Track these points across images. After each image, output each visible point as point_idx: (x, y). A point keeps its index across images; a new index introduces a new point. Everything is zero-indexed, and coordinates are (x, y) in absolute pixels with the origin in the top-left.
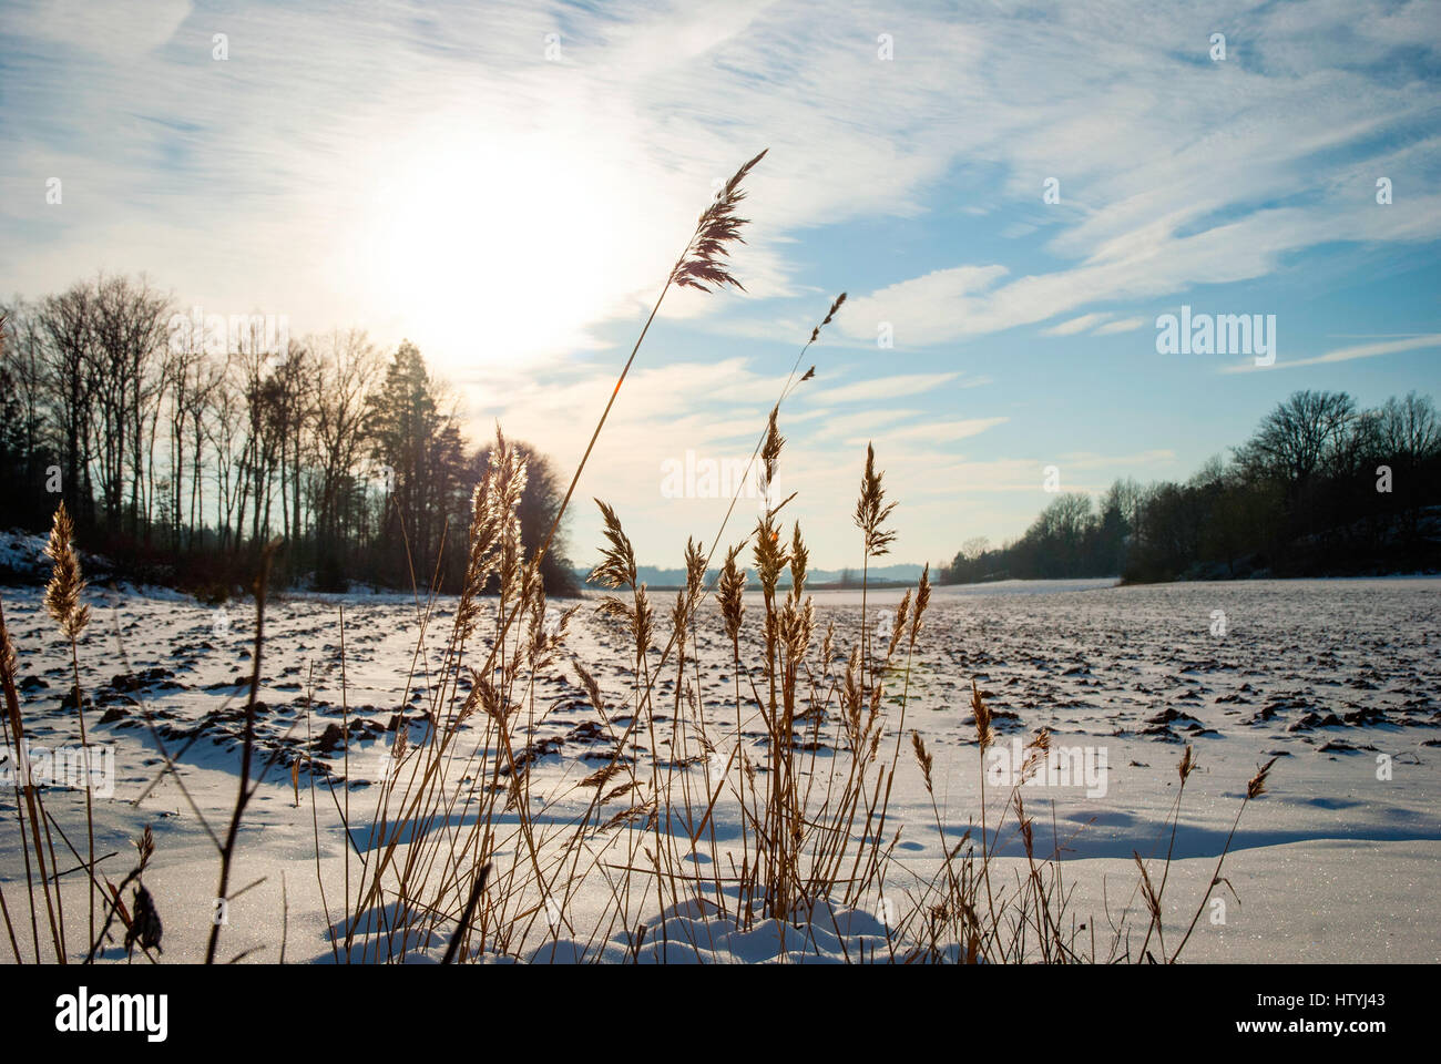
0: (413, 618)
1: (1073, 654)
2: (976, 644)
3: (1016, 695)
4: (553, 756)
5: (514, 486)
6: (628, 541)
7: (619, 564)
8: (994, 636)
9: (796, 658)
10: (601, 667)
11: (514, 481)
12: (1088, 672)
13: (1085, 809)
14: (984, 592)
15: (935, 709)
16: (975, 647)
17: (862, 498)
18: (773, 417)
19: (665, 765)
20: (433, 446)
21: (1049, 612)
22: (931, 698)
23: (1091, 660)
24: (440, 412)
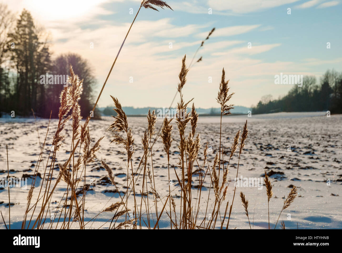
0: (30, 129)
1: (307, 145)
2: (267, 140)
3: (283, 163)
4: (91, 191)
5: (78, 92)
6: (124, 113)
7: (121, 122)
8: (274, 137)
9: (193, 159)
10: (110, 151)
11: (78, 90)
12: (313, 153)
13: (312, 215)
14: (270, 117)
15: (249, 170)
16: (266, 142)
17: (220, 91)
18: (184, 61)
19: (138, 195)
20: (37, 56)
21: (298, 126)
22: (248, 165)
23: (315, 147)
24: (40, 41)
